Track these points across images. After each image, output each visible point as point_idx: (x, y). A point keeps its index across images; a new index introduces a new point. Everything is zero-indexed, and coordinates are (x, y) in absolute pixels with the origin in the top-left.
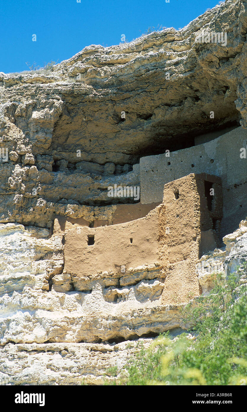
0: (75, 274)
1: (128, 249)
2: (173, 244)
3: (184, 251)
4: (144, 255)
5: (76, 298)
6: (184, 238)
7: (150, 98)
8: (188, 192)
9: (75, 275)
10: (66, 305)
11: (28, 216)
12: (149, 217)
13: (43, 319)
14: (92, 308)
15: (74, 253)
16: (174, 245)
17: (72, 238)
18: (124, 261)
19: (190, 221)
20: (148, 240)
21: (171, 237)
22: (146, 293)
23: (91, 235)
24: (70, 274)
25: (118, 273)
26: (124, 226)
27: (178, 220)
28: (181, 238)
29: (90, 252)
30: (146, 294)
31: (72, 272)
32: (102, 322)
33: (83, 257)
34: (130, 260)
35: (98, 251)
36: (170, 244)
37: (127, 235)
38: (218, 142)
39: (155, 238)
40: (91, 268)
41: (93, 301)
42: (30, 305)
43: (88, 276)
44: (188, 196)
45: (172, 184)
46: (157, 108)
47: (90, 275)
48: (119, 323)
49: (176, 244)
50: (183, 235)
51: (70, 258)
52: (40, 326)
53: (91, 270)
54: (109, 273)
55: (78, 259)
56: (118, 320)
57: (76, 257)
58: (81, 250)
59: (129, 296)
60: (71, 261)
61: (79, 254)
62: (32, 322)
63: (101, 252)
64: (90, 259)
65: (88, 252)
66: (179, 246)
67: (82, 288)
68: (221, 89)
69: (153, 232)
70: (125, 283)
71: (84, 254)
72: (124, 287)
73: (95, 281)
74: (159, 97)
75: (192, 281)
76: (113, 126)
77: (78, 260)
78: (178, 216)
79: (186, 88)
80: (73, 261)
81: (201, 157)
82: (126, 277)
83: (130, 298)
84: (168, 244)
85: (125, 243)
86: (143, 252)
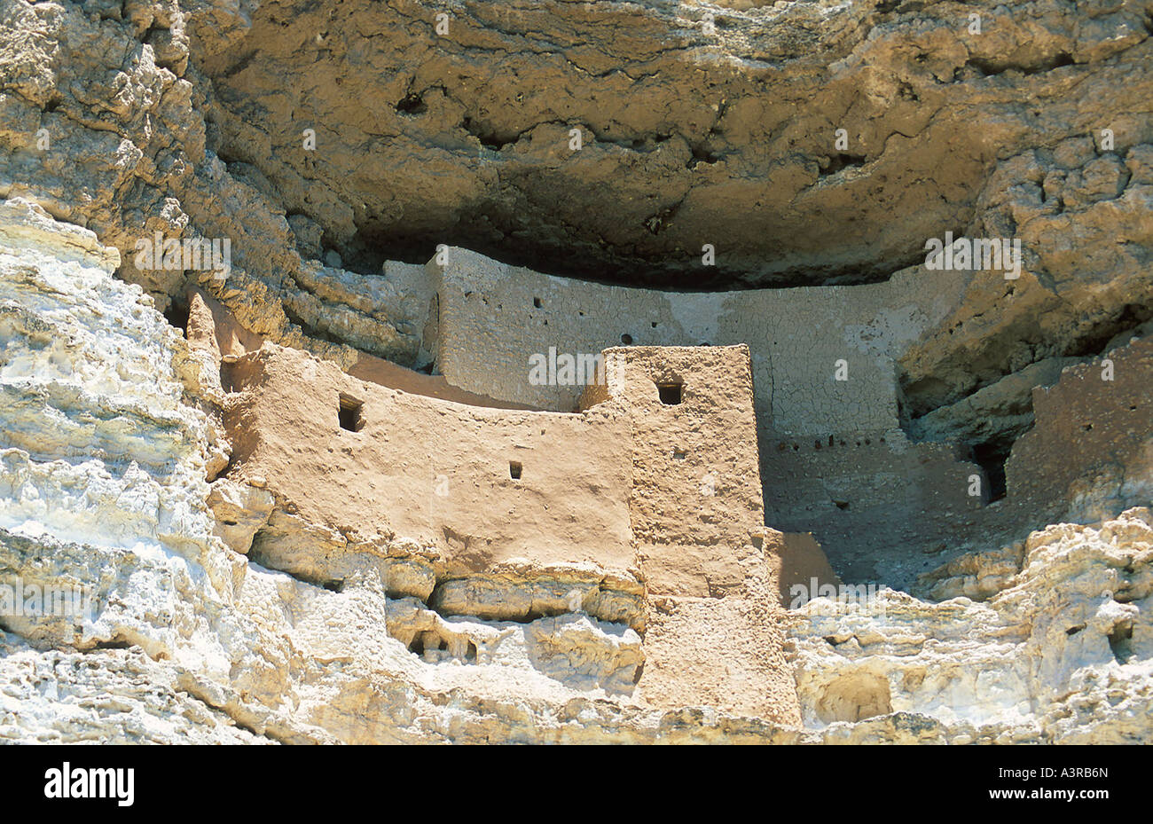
0: (295, 505)
1: (502, 495)
2: (658, 534)
3: (715, 569)
4: (577, 532)
5: (278, 589)
6: (709, 530)
7: (564, 81)
8: (729, 396)
9: (291, 509)
10: (248, 599)
11: (124, 234)
12: (601, 418)
13: (225, 611)
14: (355, 644)
15: (292, 430)
16: (662, 541)
17: (293, 378)
18: (486, 526)
19: (740, 483)
20: (594, 490)
21: (648, 510)
22: (584, 658)
23: (351, 397)
24: (276, 496)
25: (454, 558)
26: (480, 416)
27: (683, 469)
28: (696, 526)
29: (349, 451)
30: (582, 661)
31: (282, 492)
32: (414, 706)
33: (326, 458)
34: (509, 531)
35: (376, 459)
36: (646, 533)
37: (498, 448)
38: (727, 305)
39: (622, 492)
40: (353, 508)
41: (360, 623)
42: (195, 536)
43: (343, 531)
44: (731, 408)
45: (650, 354)
46: (552, 123)
47: (349, 529)
48: (499, 730)
49: (673, 539)
50: (705, 519)
51: (281, 443)
52: (211, 634)
53: (354, 513)
54: (424, 547)
55: (306, 457)
56: (499, 716)
57: (301, 447)
58: (321, 432)
59: (499, 651)
60: (282, 455)
61: (314, 443)
62: (191, 605)
63: (386, 469)
64: (349, 474)
65: (344, 450)
66: (686, 547)
67: (307, 565)
68: (814, 158)
69: (615, 471)
70: (477, 604)
71: (331, 451)
72: (463, 615)
73: (367, 555)
74: (594, 94)
75: (775, 669)
76: (386, 107)
77: (307, 461)
78: (679, 454)
79: (708, 106)
80: (290, 457)
81: (654, 325)
82: (483, 585)
83: (506, 660)
84: (637, 529)
85: (488, 469)
86: (573, 520)
